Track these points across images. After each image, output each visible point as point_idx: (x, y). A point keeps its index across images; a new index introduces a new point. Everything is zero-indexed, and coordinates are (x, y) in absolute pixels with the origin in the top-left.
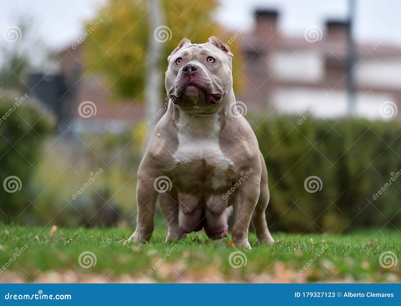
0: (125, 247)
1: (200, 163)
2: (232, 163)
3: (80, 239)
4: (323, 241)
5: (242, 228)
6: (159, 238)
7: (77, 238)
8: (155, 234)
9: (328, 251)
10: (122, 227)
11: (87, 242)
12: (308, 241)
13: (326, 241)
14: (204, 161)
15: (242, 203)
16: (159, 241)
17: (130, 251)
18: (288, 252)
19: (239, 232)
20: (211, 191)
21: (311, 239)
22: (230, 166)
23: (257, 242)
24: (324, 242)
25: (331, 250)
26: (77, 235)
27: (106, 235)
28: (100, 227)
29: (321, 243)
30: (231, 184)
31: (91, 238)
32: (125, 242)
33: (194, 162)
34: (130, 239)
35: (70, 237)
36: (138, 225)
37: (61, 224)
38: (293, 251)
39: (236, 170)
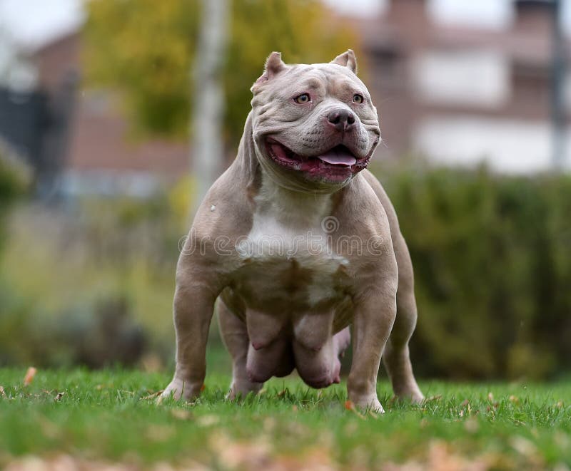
0: (160, 408)
1: (288, 266)
2: (346, 262)
3: (77, 393)
4: (512, 398)
5: (366, 374)
6: (219, 391)
7: (72, 390)
8: (211, 381)
9: (521, 418)
10: (151, 366)
11: (91, 399)
12: (485, 398)
13: (517, 399)
14: (294, 263)
15: (364, 329)
16: (216, 398)
17: (171, 419)
18: (450, 417)
19: (359, 382)
21: (491, 395)
22: (342, 266)
23: (395, 399)
24: (514, 400)
25: (526, 415)
26: (73, 384)
27: (125, 384)
28: (112, 365)
29: (508, 402)
30: (340, 294)
31: (97, 390)
32: (159, 398)
34: (166, 393)
35: (60, 389)
36: (178, 366)
37: (44, 363)
38: (459, 417)
39: (352, 273)
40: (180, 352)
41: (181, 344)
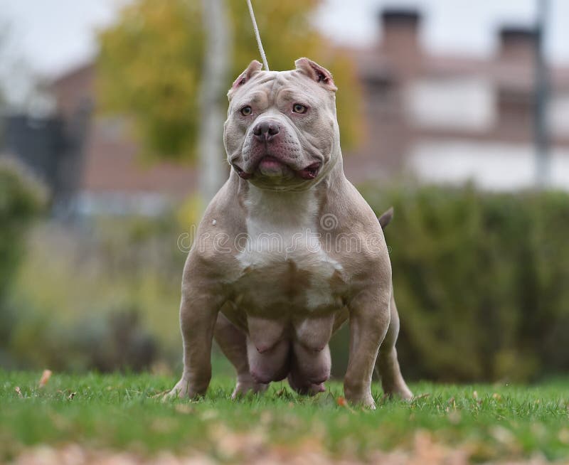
0: (165, 404)
2: (339, 267)
3: (89, 392)
4: (495, 396)
5: (361, 376)
6: (221, 391)
7: (84, 390)
8: (214, 384)
9: (503, 413)
10: (160, 373)
11: (101, 397)
12: (470, 396)
13: (499, 397)
14: (291, 264)
16: (221, 395)
17: (174, 413)
18: (436, 413)
19: (355, 382)
20: (305, 313)
21: (475, 393)
22: (337, 272)
23: (385, 398)
24: (497, 398)
25: (507, 410)
26: (85, 386)
27: (133, 385)
28: (123, 372)
29: (491, 399)
30: (340, 301)
31: (107, 391)
32: (165, 397)
33: (275, 265)
34: (172, 392)
35: (72, 389)
36: (185, 369)
37: (58, 367)
38: (445, 412)
39: (346, 278)
40: (187, 357)
41: (188, 349)
